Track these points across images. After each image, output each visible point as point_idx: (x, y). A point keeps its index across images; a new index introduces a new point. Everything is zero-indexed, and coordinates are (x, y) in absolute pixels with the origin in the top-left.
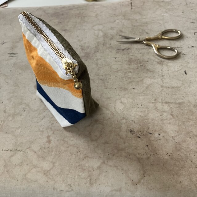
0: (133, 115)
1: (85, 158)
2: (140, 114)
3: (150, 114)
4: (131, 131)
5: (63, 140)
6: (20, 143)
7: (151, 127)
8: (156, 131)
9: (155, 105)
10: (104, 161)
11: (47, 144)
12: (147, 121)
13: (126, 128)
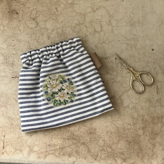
0: (16, 23)
2: (12, 23)
3: (7, 23)
4: (17, 13)
5: (49, 9)
6: (71, 8)
7: (8, 15)
8: (6, 14)
9: (4, 28)
11: (57, 7)
12: (9, 19)
13: (19, 15)
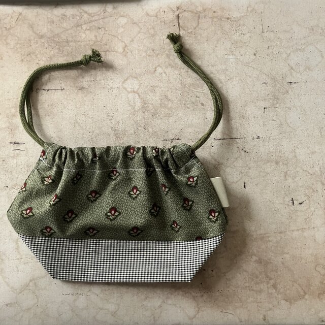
1: (146, 298)
10: (164, 300)
